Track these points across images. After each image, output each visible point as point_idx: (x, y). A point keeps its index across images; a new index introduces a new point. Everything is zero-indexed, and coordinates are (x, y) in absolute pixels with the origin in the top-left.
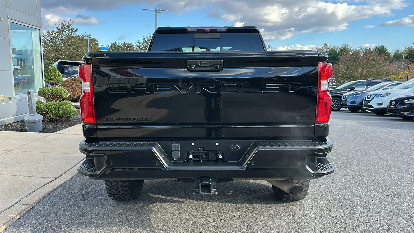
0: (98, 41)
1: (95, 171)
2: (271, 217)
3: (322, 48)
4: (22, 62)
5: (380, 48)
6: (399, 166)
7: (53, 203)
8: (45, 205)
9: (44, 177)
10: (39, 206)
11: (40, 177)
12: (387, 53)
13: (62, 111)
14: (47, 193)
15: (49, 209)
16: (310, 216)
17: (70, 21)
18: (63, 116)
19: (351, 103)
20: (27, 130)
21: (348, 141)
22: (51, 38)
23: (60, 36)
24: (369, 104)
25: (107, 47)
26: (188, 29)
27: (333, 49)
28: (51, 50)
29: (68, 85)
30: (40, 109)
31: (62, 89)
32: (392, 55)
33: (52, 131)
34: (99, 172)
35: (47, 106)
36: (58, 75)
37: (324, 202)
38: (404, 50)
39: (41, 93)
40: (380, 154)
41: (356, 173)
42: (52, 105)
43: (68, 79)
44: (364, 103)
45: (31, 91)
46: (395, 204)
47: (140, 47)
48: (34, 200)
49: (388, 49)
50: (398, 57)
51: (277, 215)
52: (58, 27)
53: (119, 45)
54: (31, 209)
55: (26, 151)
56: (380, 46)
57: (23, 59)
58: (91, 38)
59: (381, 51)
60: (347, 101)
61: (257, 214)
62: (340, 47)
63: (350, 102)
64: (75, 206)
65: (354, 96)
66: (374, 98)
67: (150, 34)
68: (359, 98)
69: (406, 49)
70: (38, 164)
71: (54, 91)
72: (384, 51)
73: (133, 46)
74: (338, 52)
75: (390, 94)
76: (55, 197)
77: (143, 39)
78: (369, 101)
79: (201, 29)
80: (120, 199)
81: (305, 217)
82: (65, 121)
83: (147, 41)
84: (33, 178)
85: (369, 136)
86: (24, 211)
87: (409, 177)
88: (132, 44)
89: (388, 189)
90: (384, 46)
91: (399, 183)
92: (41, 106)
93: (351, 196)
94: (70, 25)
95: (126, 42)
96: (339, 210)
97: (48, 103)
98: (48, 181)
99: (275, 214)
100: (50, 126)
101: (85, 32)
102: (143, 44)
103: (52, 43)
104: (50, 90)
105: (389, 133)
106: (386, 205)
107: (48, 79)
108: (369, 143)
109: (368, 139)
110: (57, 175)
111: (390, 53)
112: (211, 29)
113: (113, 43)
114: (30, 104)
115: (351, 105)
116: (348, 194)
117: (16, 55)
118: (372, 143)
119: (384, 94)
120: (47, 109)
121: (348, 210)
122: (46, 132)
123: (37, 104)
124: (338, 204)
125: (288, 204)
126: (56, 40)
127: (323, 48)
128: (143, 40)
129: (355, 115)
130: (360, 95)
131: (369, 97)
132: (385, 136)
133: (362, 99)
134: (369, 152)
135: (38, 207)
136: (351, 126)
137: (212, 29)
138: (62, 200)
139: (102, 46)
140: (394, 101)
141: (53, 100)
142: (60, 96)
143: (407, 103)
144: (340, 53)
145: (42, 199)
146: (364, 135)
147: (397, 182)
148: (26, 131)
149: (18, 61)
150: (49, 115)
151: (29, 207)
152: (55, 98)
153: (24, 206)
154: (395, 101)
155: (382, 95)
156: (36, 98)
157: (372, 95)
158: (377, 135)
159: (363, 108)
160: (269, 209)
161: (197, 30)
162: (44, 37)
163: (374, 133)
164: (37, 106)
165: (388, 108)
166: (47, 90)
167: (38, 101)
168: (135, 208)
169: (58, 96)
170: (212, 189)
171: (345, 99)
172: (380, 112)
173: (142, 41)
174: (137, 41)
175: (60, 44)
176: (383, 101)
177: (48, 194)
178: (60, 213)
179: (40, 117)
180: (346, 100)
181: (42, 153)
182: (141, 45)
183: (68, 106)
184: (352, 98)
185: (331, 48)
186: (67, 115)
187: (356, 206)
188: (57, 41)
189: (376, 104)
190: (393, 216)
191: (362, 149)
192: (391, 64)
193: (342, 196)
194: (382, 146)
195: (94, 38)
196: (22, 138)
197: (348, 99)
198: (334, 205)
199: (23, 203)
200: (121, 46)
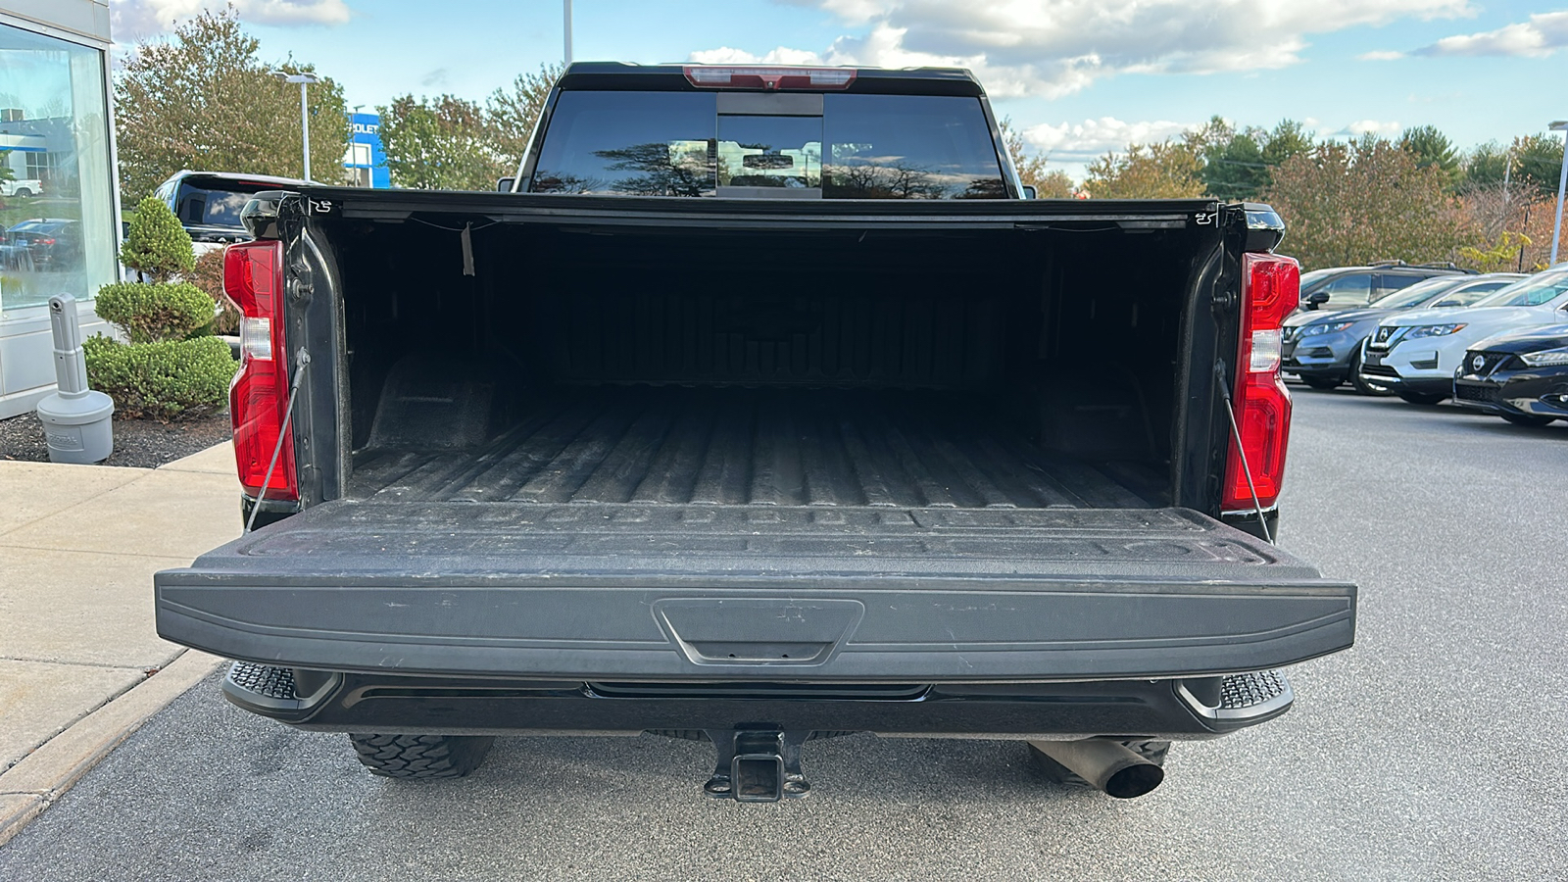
0: (341, 90)
1: (292, 698)
2: (1017, 859)
3: (1204, 133)
4: (48, 166)
5: (1421, 138)
6: (1512, 634)
7: (135, 783)
8: (103, 794)
9: (105, 665)
10: (78, 799)
11: (90, 664)
12: (1447, 159)
13: (191, 381)
14: (113, 738)
15: (117, 815)
16: (1173, 855)
17: (228, 10)
18: (193, 397)
19: (1314, 356)
20: (50, 452)
21: (1312, 518)
22: (159, 77)
23: (194, 69)
24: (1383, 362)
25: (377, 114)
26: (695, 74)
27: (1243, 136)
28: (158, 123)
29: (216, 270)
30: (105, 370)
31: (192, 292)
32: (1462, 168)
33: (152, 460)
34: (309, 703)
35: (129, 360)
36: (175, 235)
37: (1227, 794)
38: (1511, 149)
39: (107, 307)
40: (1435, 580)
41: (1349, 662)
42: (149, 355)
43: (219, 246)
44: (1363, 358)
45: (64, 301)
46: (1509, 804)
47: (505, 118)
48: (60, 773)
49: (1450, 143)
50: (1486, 172)
51: (1042, 849)
52: (185, 34)
53: (424, 107)
54: (41, 814)
55: (41, 546)
56: (1421, 130)
57: (51, 155)
58: (314, 78)
59: (1424, 148)
60: (1298, 346)
61: (964, 846)
62: (1269, 133)
63: (1309, 351)
64: (226, 800)
65: (1324, 328)
66: (1404, 340)
67: (542, 66)
68: (1345, 337)
69: (1517, 143)
70: (86, 607)
71: (159, 299)
72: (1434, 151)
73: (476, 110)
74: (1262, 150)
75: (1467, 324)
76: (147, 758)
77: (517, 84)
78: (1385, 352)
79: (746, 73)
80: (409, 775)
81: (1155, 862)
82: (205, 417)
83: (532, 94)
84: (60, 669)
85: (1387, 499)
86: (13, 823)
87: (1556, 682)
88: (474, 102)
89: (1475, 734)
90: (1435, 132)
91: (1520, 707)
92: (108, 356)
93: (1333, 763)
94: (231, 26)
95: (452, 96)
96: (1288, 829)
97: (134, 348)
98: (122, 685)
99: (1035, 844)
100: (142, 435)
101: (291, 56)
102: (516, 105)
103: (161, 96)
104: (144, 296)
105: (1464, 484)
106: (1473, 808)
107: (134, 250)
108: (1392, 530)
109: (1385, 512)
110: (160, 654)
111: (1456, 159)
112: (786, 74)
113: (403, 99)
114: (60, 351)
115: (1312, 365)
116: (1323, 755)
117: (22, 137)
118: (1401, 531)
119: (1441, 326)
120: (130, 369)
121: (1324, 827)
122: (127, 466)
123: (90, 351)
124: (1282, 801)
125: (1085, 799)
126: (178, 82)
127: (1207, 134)
128: (518, 88)
129: (1329, 402)
130: (1348, 325)
131: (1383, 337)
132: (1452, 497)
133: (1356, 343)
134: (1394, 570)
135: (74, 804)
136: (1318, 451)
137: (792, 74)
138: (175, 772)
139: (356, 109)
140: (1481, 357)
141: (154, 336)
142: (181, 320)
143: (1531, 366)
144: (1269, 154)
145: (93, 768)
146: (1370, 493)
147: (1512, 704)
148: (46, 458)
149: (32, 160)
150: (140, 392)
151: (36, 804)
152: (163, 328)
153: (15, 800)
154: (1485, 357)
155: (1432, 330)
156: (88, 325)
157: (1397, 328)
158: (1421, 494)
159: (1358, 378)
160: (1008, 823)
161: (729, 80)
162: (130, 69)
163: (1408, 485)
164: (93, 357)
165: (1458, 381)
166: (132, 296)
167: (95, 337)
168: (467, 811)
169: (176, 318)
170: (787, 774)
171: (1292, 338)
172: (1423, 395)
173: (511, 93)
174: (494, 93)
175: (194, 98)
176: (1437, 353)
177: (116, 745)
178: (161, 832)
179: (105, 404)
180: (1295, 343)
181: (103, 555)
182: (509, 109)
183: (214, 359)
184: (1319, 339)
185: (1237, 133)
186: (209, 395)
187: (1357, 809)
188: (184, 89)
189: (1412, 363)
190: (1505, 860)
191: (1366, 557)
192: (1461, 201)
193: (1298, 763)
194: (1440, 544)
195: (326, 78)
196: (27, 489)
197: (1302, 342)
198: (1267, 805)
199: (12, 787)
200: (432, 109)
